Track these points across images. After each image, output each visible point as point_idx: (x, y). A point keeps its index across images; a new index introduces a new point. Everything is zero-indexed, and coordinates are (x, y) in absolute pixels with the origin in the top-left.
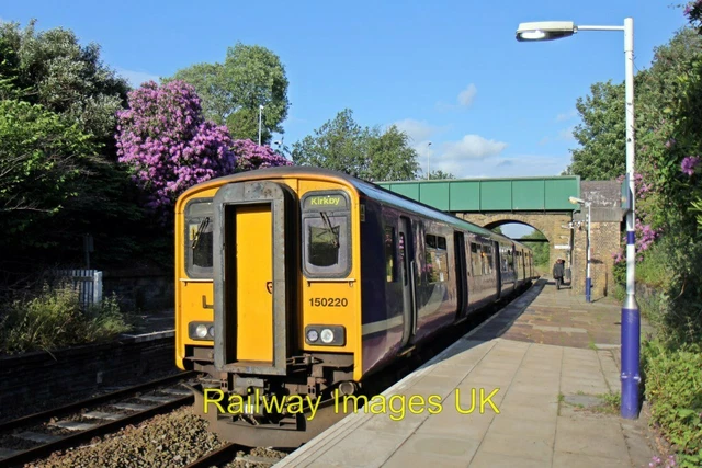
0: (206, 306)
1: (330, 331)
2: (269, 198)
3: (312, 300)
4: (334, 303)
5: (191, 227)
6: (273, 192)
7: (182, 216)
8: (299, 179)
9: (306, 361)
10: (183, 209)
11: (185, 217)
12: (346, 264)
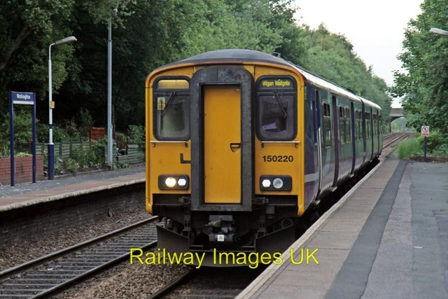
0: (183, 162)
1: (281, 180)
2: (238, 81)
3: (265, 157)
4: (283, 159)
5: (159, 99)
6: (242, 77)
7: (151, 90)
8: (255, 66)
9: (264, 202)
10: (151, 84)
11: (154, 91)
12: (292, 130)
